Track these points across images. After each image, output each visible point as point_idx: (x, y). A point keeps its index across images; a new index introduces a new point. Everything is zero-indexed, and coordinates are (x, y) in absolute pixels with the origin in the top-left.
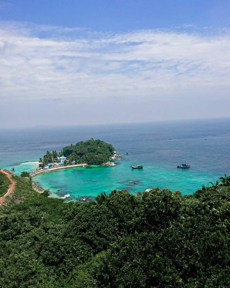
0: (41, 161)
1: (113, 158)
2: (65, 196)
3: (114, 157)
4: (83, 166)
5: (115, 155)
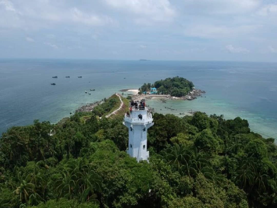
3: (193, 92)
5: (194, 90)
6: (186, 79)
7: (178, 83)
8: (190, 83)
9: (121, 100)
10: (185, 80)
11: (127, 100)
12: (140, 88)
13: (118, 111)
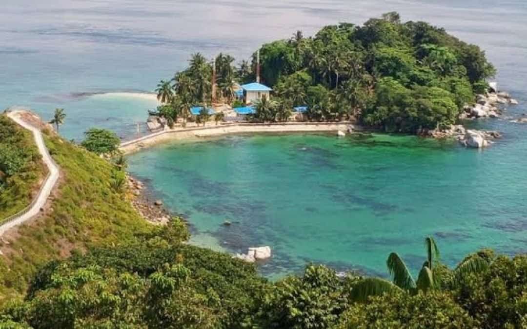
0: (163, 92)
1: (478, 109)
2: (251, 253)
3: (486, 106)
4: (340, 133)
5: (493, 97)
6: (441, 31)
7: (402, 53)
8: (467, 52)
9: (42, 150)
10: (437, 36)
11: (87, 154)
12: (165, 86)
13: (23, 226)
